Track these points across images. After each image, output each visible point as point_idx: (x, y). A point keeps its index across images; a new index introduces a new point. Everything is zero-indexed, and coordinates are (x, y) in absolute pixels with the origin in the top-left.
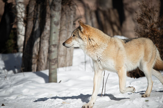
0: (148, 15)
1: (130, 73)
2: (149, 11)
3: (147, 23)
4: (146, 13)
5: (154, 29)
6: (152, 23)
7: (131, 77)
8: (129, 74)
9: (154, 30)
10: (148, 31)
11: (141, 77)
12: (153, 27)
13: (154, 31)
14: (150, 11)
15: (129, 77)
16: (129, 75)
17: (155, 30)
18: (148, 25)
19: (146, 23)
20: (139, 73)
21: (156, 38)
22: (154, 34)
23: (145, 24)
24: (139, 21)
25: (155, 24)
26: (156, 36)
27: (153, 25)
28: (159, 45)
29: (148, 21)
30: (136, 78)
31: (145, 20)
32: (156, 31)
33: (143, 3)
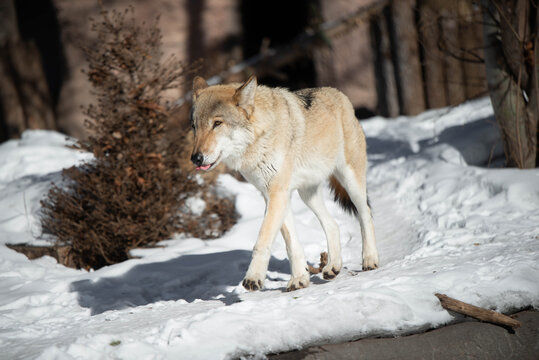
0: (122, 59)
1: (74, 254)
2: (125, 42)
3: (123, 82)
4: (116, 48)
5: (146, 101)
6: (139, 83)
7: (78, 267)
8: (71, 257)
9: (145, 105)
10: (128, 109)
11: (109, 265)
12: (144, 98)
13: (148, 110)
14: (129, 44)
15: (71, 267)
16: (71, 262)
17: (150, 106)
18: (125, 90)
19: (120, 84)
20: (103, 252)
21: (153, 131)
22: (146, 120)
23: (115, 88)
24: (94, 77)
25: (148, 88)
26: (154, 126)
27: (142, 90)
28: (164, 156)
29: (127, 78)
30: (92, 270)
31: (116, 72)
32: (153, 111)
33: (105, 17)
